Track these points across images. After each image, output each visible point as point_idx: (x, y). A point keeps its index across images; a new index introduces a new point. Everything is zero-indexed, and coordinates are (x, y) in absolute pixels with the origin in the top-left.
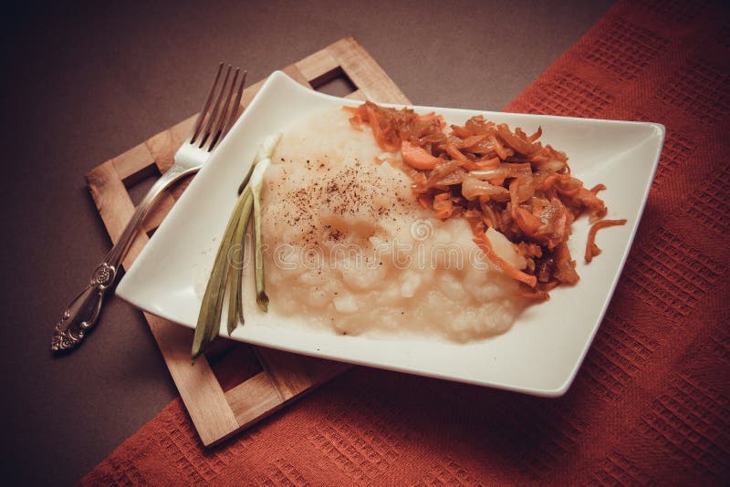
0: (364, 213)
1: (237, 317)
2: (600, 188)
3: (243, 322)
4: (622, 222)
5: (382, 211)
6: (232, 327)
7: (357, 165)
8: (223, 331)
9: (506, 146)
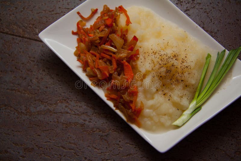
2: (74, 33)
3: (218, 54)
4: (78, 13)
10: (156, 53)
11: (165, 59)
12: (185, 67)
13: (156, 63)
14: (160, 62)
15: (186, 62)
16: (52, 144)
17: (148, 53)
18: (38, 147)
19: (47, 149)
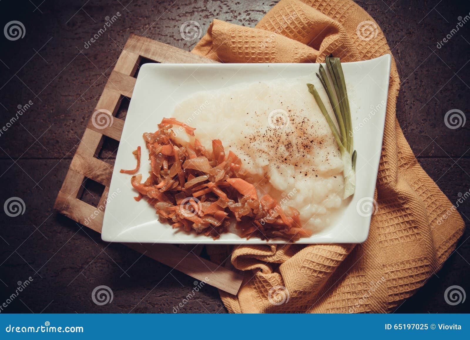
10: (255, 137)
11: (272, 135)
12: (301, 124)
13: (266, 150)
14: (271, 144)
15: (295, 117)
16: (168, 296)
17: (246, 145)
18: (152, 305)
19: (164, 305)
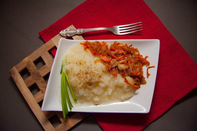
0: (97, 79)
1: (71, 107)
2: (147, 57)
3: (73, 107)
4: (154, 67)
5: (100, 77)
6: (71, 109)
7: (91, 65)
8: (69, 110)
9: (124, 50)
